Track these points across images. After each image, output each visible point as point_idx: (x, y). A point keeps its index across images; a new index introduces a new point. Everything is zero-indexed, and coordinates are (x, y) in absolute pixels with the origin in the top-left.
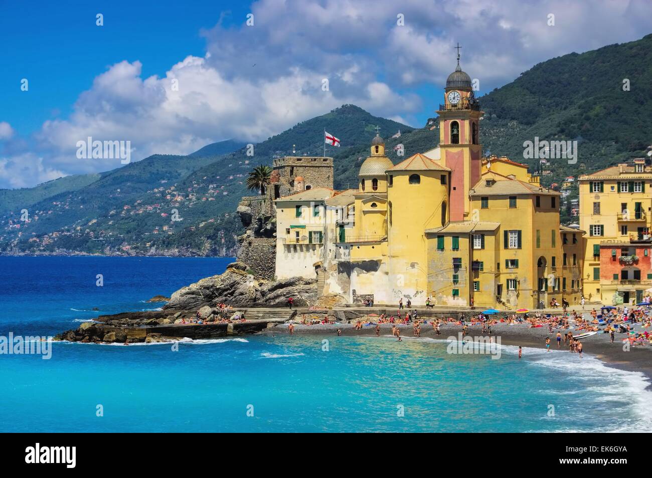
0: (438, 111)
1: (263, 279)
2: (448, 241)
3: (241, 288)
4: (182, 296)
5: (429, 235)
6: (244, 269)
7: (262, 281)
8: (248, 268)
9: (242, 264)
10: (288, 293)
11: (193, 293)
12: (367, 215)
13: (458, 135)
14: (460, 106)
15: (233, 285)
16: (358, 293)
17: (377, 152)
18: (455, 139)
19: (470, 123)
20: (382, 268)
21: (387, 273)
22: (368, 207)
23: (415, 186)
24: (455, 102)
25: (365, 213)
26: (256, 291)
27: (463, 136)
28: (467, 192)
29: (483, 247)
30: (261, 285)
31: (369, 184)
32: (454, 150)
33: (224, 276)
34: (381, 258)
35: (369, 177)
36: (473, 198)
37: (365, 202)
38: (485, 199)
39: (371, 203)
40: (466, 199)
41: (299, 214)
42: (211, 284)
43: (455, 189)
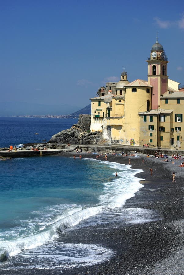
0: (147, 60)
1: (86, 131)
2: (148, 118)
3: (76, 135)
4: (55, 137)
5: (140, 115)
6: (79, 127)
7: (85, 132)
8: (80, 127)
9: (78, 125)
10: (91, 138)
11: (59, 136)
12: (117, 105)
13: (155, 71)
14: (156, 58)
15: (74, 133)
16: (113, 139)
17: (123, 78)
18: (154, 73)
19: (161, 66)
20: (123, 128)
21: (124, 131)
22: (117, 102)
23: (134, 93)
24: (155, 57)
25: (116, 104)
26: (83, 136)
27: (158, 72)
28: (159, 97)
29: (164, 121)
30: (84, 134)
31: (119, 92)
32: (154, 78)
33: (70, 129)
34: (122, 124)
35: (119, 89)
36: (162, 99)
37: (116, 100)
38: (167, 100)
39: (119, 100)
40: (159, 99)
41: (99, 105)
42: (65, 133)
43: (154, 95)
